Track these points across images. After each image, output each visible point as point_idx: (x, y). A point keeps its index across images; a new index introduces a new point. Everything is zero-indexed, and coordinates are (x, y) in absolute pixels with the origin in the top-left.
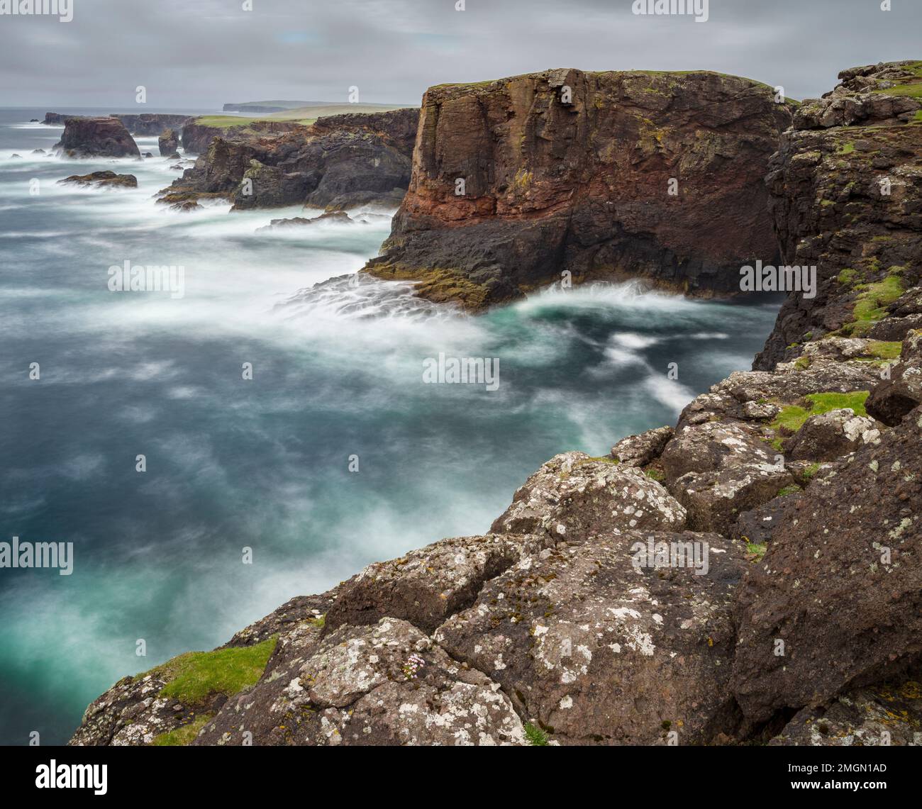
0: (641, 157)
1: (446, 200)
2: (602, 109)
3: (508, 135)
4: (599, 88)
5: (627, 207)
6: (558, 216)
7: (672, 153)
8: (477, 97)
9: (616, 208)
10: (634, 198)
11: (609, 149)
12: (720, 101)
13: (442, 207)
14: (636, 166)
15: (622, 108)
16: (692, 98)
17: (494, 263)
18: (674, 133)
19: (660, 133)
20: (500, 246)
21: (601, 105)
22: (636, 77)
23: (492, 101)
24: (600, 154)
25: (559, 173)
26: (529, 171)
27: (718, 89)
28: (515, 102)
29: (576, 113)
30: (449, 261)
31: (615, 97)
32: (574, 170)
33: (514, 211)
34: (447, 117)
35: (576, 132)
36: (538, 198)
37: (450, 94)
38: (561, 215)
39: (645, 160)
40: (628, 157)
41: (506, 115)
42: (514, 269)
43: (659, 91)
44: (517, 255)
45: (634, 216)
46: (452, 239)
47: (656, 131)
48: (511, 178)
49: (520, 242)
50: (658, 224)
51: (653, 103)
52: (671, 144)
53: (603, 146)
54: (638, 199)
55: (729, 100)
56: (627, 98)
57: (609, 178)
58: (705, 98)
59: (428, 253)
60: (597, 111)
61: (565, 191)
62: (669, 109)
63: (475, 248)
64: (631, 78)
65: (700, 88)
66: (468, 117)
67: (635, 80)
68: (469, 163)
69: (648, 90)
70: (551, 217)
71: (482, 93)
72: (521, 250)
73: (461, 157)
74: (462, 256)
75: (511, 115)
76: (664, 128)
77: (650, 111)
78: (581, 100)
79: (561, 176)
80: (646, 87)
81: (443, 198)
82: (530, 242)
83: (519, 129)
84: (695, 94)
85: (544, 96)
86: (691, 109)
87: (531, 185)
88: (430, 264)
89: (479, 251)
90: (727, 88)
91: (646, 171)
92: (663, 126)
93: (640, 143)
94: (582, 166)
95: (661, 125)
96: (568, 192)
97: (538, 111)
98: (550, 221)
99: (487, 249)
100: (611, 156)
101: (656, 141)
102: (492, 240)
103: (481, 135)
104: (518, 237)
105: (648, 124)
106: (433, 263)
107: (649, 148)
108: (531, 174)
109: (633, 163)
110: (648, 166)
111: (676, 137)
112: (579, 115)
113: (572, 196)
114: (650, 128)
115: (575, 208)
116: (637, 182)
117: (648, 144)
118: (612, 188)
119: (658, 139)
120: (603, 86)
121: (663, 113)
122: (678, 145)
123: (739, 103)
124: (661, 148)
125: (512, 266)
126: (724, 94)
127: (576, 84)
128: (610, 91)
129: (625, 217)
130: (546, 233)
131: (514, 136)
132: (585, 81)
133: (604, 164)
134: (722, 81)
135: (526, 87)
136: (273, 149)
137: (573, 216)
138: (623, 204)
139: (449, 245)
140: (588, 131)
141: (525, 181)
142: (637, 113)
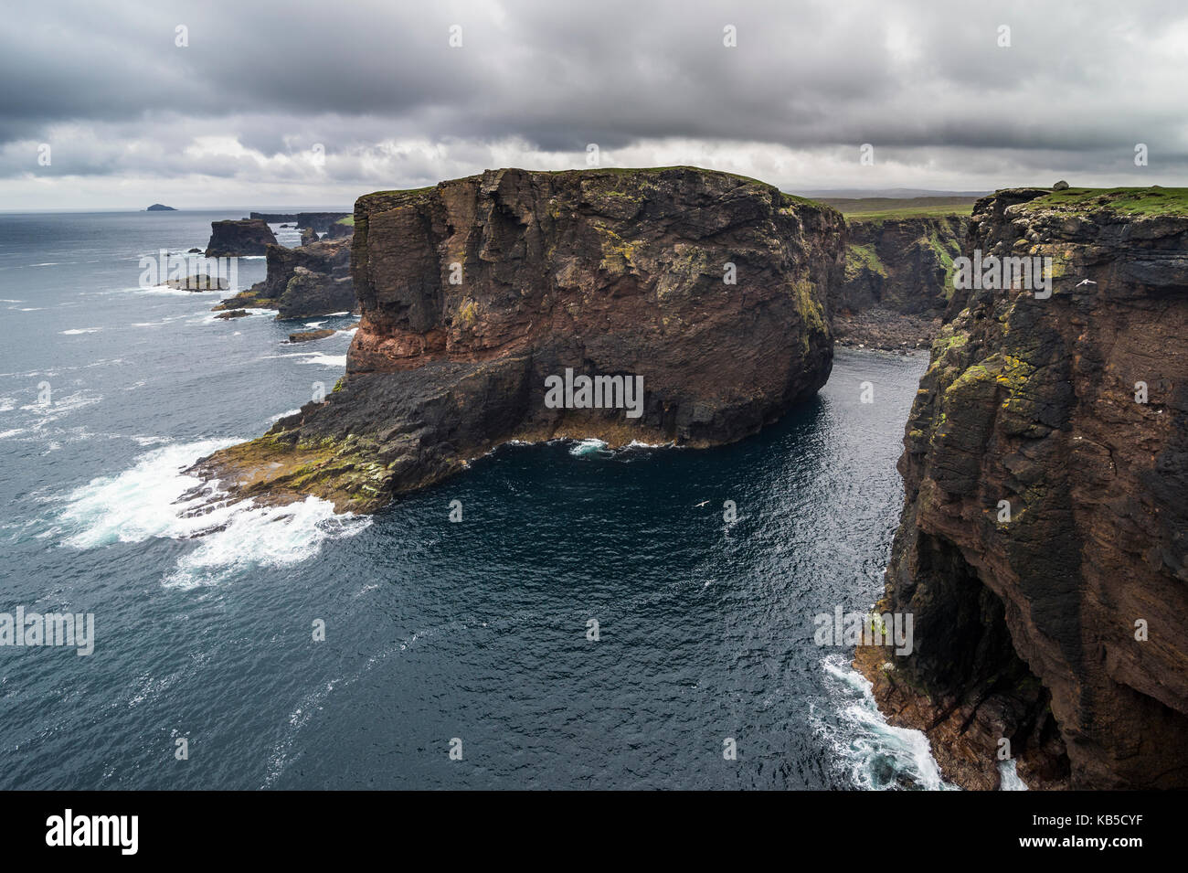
0: (607, 280)
1: (393, 334)
2: (559, 219)
3: (446, 256)
4: (555, 193)
5: (597, 342)
6: (513, 356)
7: (647, 273)
8: (416, 207)
9: (585, 343)
10: (606, 330)
11: (569, 270)
12: (701, 205)
13: (389, 343)
14: (605, 290)
15: (583, 217)
16: (667, 202)
17: (420, 426)
18: (646, 248)
19: (630, 249)
20: (428, 404)
21: (557, 214)
22: (598, 178)
23: (433, 212)
24: (558, 277)
25: (510, 302)
26: (474, 300)
27: (699, 191)
28: (452, 213)
29: (525, 226)
30: (368, 424)
31: (574, 203)
32: (528, 297)
33: (462, 350)
34: (375, 234)
35: (526, 249)
36: (487, 334)
37: (378, 205)
38: (519, 355)
39: (614, 284)
40: (592, 280)
41: (446, 230)
42: (453, 430)
43: (627, 195)
44: (455, 412)
45: (608, 353)
46: (382, 390)
47: (624, 247)
48: (455, 308)
49: (458, 395)
50: (637, 362)
51: (619, 211)
52: (643, 261)
53: (562, 266)
54: (611, 332)
55: (713, 203)
56: (586, 205)
57: (572, 307)
58: (683, 202)
59: (348, 410)
60: (553, 221)
61: (521, 324)
62: (640, 216)
63: (401, 406)
64: (591, 178)
65: (676, 190)
66: (406, 233)
67: (597, 182)
68: (410, 289)
69: (613, 193)
70: (506, 357)
71: (421, 203)
72: (461, 404)
73: (399, 283)
74: (383, 415)
75: (451, 230)
76: (634, 242)
77: (615, 220)
78: (529, 209)
79: (513, 305)
80: (610, 190)
81: (391, 331)
82: (473, 393)
83: (461, 247)
84: (671, 198)
85: (485, 205)
86: (666, 216)
87: (477, 318)
88: (343, 429)
89: (404, 410)
90: (709, 188)
91: (617, 296)
92: (632, 240)
93: (604, 262)
94: (540, 291)
95: (630, 238)
96: (526, 324)
97: (480, 224)
98: (501, 363)
99: (414, 408)
100: (573, 279)
101: (625, 261)
102: (423, 394)
103: (424, 254)
104: (456, 388)
105: (613, 238)
106: (345, 427)
107: (616, 268)
108: (476, 304)
109: (600, 287)
110: (619, 290)
111: (649, 253)
112: (528, 228)
113: (531, 330)
114: (616, 243)
115: (535, 344)
116: (607, 311)
117: (615, 264)
118: (576, 318)
119: (627, 256)
120: (560, 189)
121: (632, 222)
122: (653, 264)
123: (726, 207)
124: (633, 268)
125: (448, 428)
126: (707, 197)
127: (519, 189)
128: (569, 197)
129: (597, 353)
130: (494, 380)
131: (455, 256)
132: (532, 184)
133: (563, 289)
134: (704, 179)
135: (466, 194)
136: (333, 253)
137: (535, 355)
138: (594, 338)
139: (376, 399)
140: (545, 248)
141: (470, 313)
142: (598, 224)
